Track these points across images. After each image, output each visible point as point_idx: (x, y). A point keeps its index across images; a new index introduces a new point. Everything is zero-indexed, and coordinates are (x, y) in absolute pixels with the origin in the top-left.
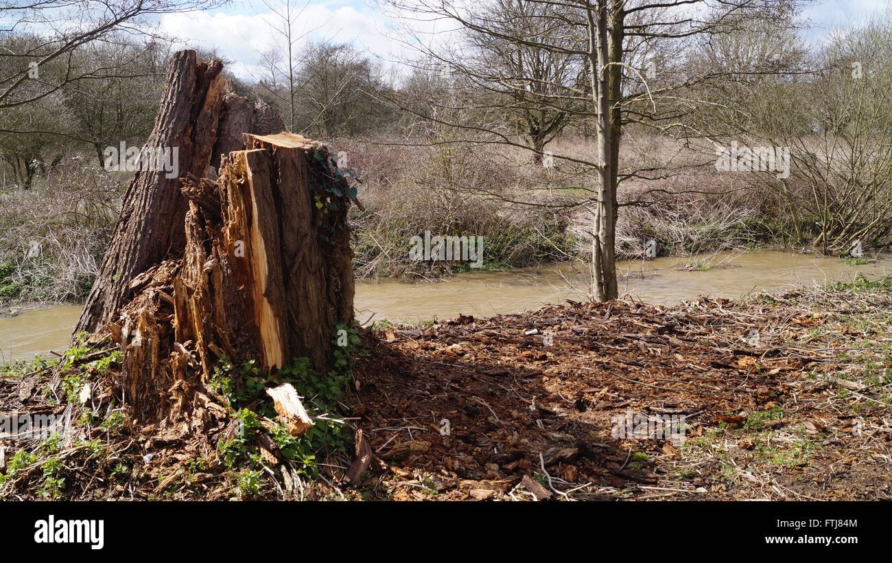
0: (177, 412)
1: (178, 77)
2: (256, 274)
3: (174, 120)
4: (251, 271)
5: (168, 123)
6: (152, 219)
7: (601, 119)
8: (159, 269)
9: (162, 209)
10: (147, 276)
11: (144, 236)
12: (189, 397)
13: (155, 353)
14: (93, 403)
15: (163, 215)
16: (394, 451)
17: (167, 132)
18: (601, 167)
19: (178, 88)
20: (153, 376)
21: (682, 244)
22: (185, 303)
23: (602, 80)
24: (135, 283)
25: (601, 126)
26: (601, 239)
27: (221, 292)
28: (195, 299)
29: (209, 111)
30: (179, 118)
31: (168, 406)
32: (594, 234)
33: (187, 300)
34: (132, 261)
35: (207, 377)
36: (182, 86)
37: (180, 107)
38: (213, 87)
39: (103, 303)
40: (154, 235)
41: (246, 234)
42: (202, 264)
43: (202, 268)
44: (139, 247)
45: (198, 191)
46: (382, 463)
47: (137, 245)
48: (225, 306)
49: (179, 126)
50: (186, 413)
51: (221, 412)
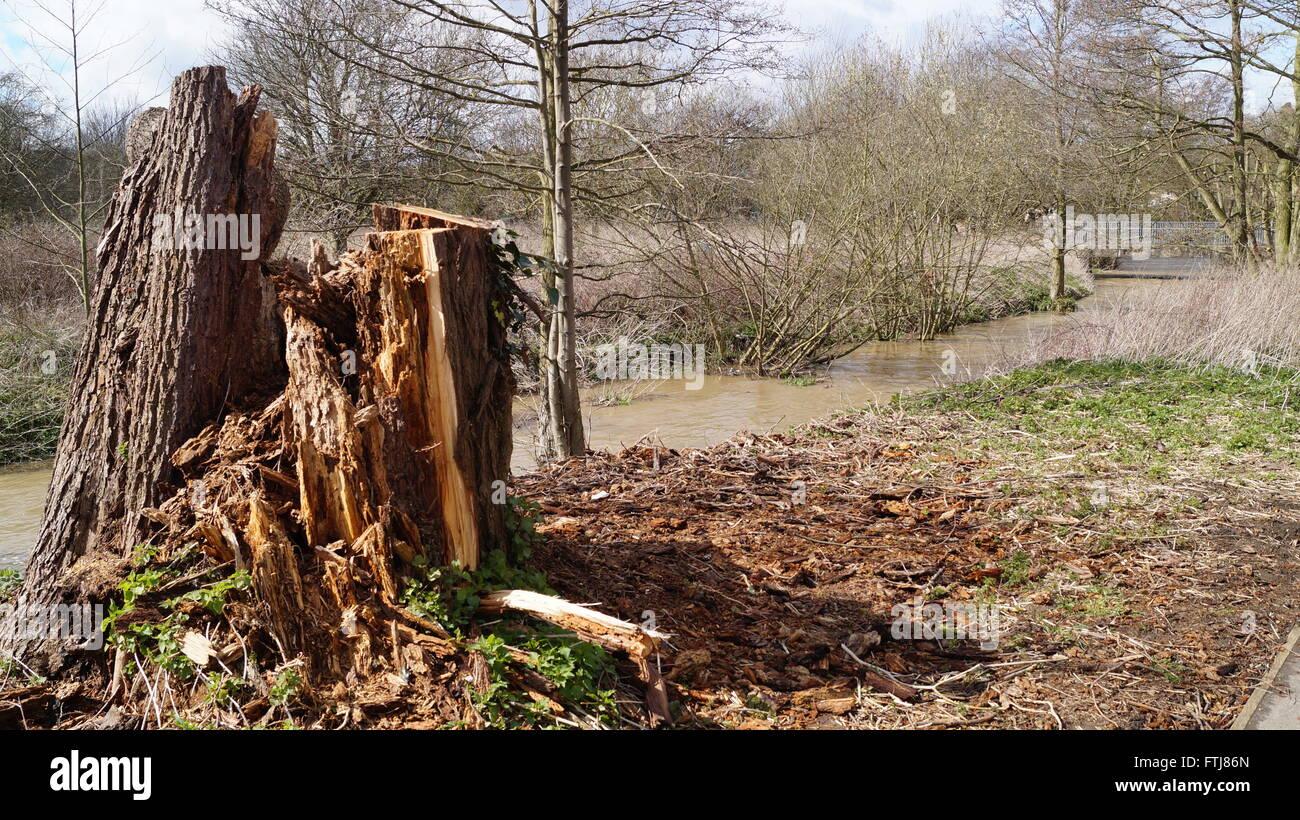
0: (367, 657)
1: (204, 110)
2: (433, 425)
3: (207, 181)
4: (426, 421)
5: (197, 187)
6: (193, 348)
7: (560, 196)
8: (223, 429)
9: (209, 329)
10: (204, 442)
11: (183, 375)
12: (378, 631)
13: (294, 566)
14: (220, 662)
15: (213, 340)
16: (678, 670)
17: (198, 200)
18: (561, 263)
19: (207, 130)
20: (301, 604)
21: (583, 370)
22: (321, 480)
23: (562, 141)
24: (185, 455)
25: (560, 206)
26: (561, 364)
27: (381, 457)
28: (344, 472)
29: (260, 167)
30: (215, 178)
31: (346, 647)
32: (550, 358)
33: (325, 476)
34: (166, 419)
35: (392, 596)
36: (213, 124)
37: (216, 160)
38: (257, 130)
39: (94, 496)
40: (202, 373)
41: (418, 362)
42: (349, 415)
43: (349, 422)
44: (175, 394)
45: (308, 296)
46: (681, 688)
47: (172, 391)
48: (390, 480)
49: (219, 189)
50: (381, 657)
51: (444, 646)
